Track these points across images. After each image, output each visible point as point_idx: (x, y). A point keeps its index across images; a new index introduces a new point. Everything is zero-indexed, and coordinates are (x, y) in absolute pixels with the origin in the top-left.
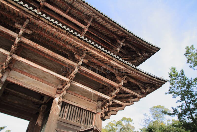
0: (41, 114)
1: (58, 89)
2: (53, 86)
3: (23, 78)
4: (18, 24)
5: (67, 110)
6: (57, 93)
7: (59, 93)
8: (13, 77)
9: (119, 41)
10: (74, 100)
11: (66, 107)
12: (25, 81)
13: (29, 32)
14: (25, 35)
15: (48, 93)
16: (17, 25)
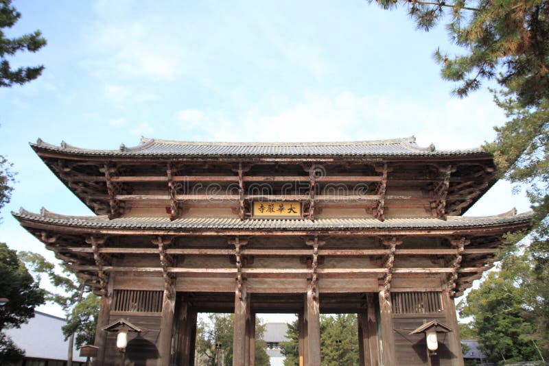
0: (370, 305)
1: (379, 279)
2: (372, 277)
3: (334, 283)
4: (308, 241)
5: (400, 300)
6: (380, 285)
7: (382, 285)
8: (323, 287)
9: (442, 170)
10: (404, 284)
11: (397, 298)
12: (337, 285)
13: (323, 243)
14: (320, 248)
15: (369, 289)
16: (309, 243)
